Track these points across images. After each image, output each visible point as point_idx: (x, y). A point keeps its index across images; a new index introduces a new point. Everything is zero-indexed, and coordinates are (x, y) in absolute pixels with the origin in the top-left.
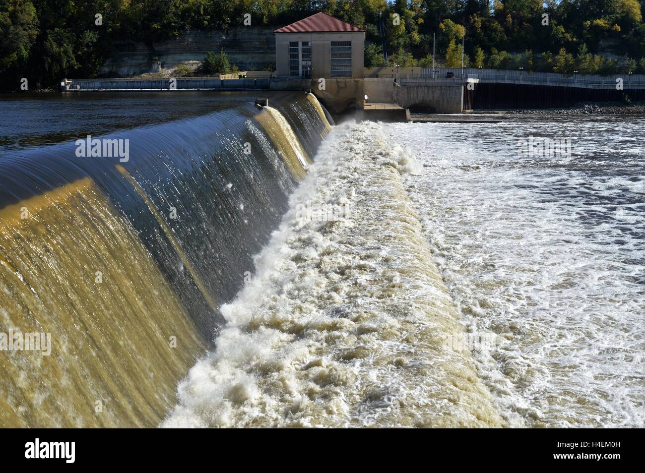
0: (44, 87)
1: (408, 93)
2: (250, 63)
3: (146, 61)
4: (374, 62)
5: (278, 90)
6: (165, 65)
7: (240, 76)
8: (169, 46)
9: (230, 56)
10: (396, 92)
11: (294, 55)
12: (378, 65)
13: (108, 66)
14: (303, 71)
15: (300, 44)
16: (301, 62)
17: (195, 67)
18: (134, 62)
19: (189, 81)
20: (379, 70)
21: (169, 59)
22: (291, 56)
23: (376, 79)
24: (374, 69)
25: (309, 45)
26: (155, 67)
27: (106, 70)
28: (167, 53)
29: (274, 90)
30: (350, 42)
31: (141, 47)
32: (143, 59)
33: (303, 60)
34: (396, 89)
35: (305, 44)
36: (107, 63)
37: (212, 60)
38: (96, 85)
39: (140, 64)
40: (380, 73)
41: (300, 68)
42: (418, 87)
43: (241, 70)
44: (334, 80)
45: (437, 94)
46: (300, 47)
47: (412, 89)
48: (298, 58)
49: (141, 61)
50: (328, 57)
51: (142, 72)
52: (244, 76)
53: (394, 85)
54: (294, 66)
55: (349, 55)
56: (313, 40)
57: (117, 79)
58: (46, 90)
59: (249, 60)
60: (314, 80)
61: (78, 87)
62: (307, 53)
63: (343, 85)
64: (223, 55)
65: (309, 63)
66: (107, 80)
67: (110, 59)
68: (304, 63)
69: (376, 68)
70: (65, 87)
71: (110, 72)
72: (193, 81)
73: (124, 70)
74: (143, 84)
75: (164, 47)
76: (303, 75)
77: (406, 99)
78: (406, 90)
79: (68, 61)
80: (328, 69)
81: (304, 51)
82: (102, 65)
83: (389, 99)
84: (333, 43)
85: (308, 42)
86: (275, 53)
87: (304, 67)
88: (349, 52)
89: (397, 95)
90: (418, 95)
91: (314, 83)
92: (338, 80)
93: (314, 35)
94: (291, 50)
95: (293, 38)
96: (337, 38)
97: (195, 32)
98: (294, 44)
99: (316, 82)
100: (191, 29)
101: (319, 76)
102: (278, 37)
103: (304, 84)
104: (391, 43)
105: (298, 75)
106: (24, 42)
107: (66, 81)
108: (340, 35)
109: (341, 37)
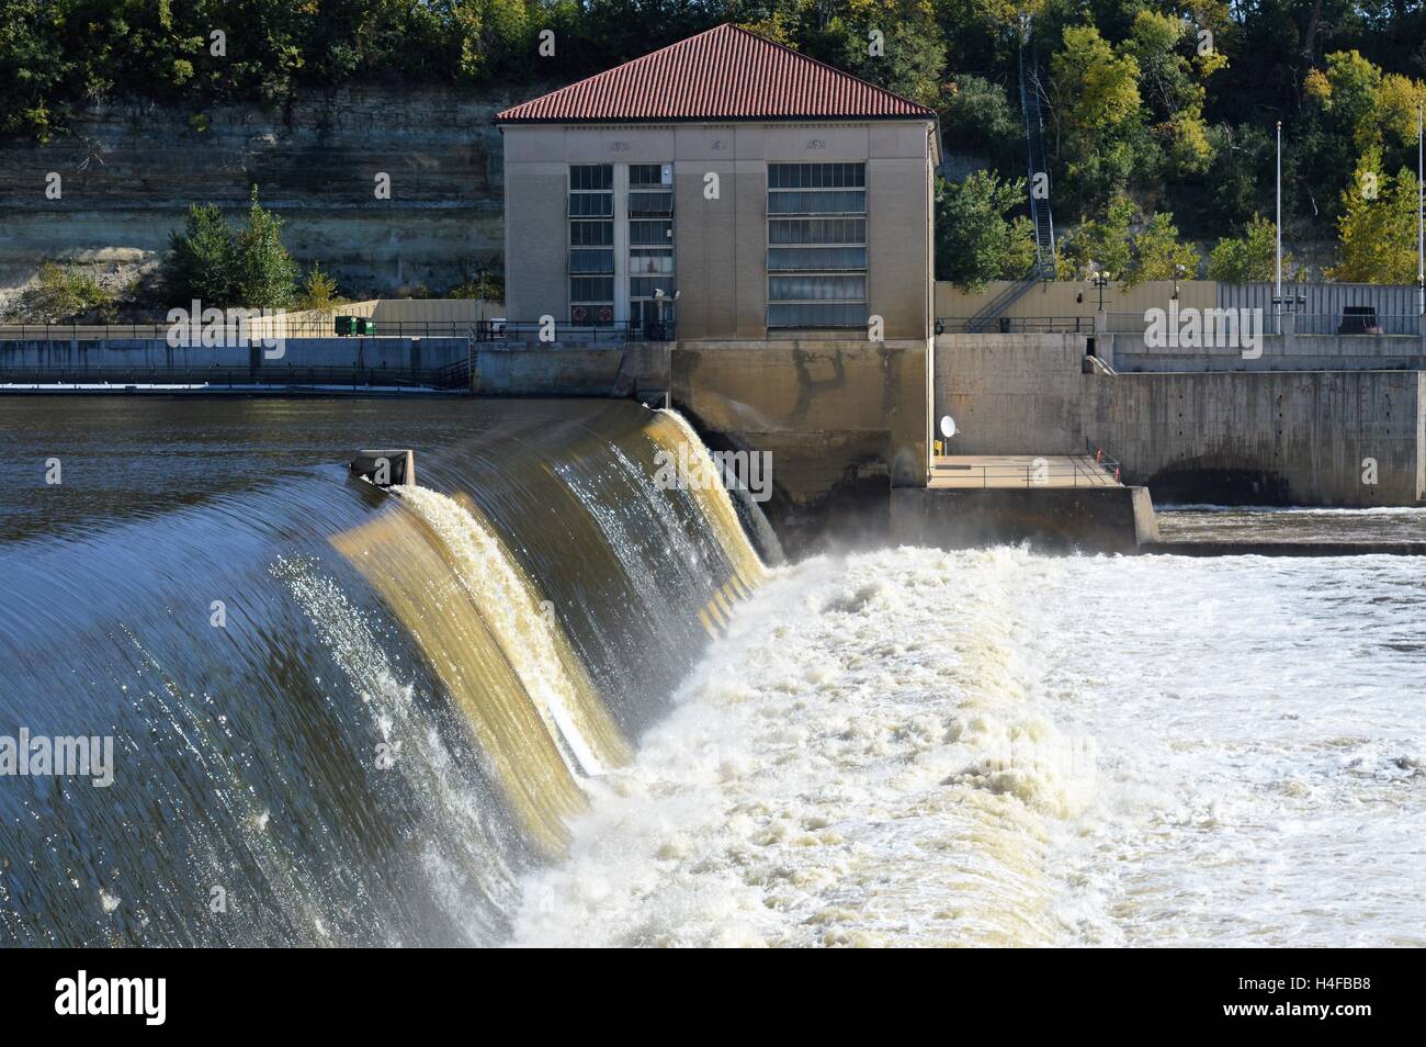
1: (1153, 406)
2: (394, 262)
4: (988, 256)
7: (343, 324)
9: (299, 225)
10: (1095, 403)
11: (590, 227)
12: (1010, 273)
14: (635, 306)
15: (621, 175)
16: (626, 264)
17: (126, 278)
19: (94, 344)
20: (1015, 296)
22: (579, 233)
23: (995, 340)
24: (990, 292)
25: (666, 179)
30: (861, 167)
33: (634, 253)
34: (1094, 389)
35: (644, 174)
37: (209, 247)
40: (1019, 311)
41: (621, 287)
42: (1199, 379)
43: (348, 292)
44: (783, 345)
45: (1298, 405)
46: (621, 189)
47: (1173, 387)
48: (610, 240)
50: (755, 237)
52: (362, 322)
53: (1087, 369)
55: (858, 231)
56: (683, 160)
59: (392, 246)
60: (688, 346)
62: (655, 217)
63: (822, 371)
64: (261, 217)
65: (665, 265)
68: (639, 265)
69: (1002, 286)
72: (115, 346)
76: (634, 322)
77: (1145, 433)
78: (1143, 393)
80: (754, 295)
81: (638, 207)
83: (1061, 435)
84: (781, 173)
85: (658, 169)
86: (501, 212)
87: (637, 285)
88: (853, 216)
89: (1100, 416)
90: (1201, 413)
91: (684, 363)
92: (803, 346)
93: (690, 137)
94: (576, 204)
95: (591, 147)
96: (796, 146)
97: (130, 111)
98: (592, 176)
99: (694, 356)
100: (111, 96)
101: (713, 330)
102: (515, 142)
103: (635, 369)
104: (1073, 169)
105: (611, 323)
108: (814, 133)
109: (818, 143)
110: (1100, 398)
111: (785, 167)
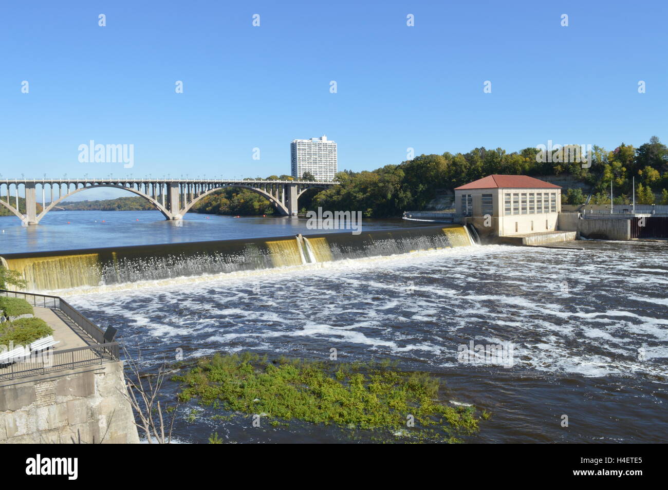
1: (589, 224)
3: (450, 201)
13: (432, 204)
14: (469, 212)
15: (467, 196)
16: (467, 206)
18: (445, 201)
22: (463, 203)
24: (577, 207)
25: (471, 197)
27: (430, 206)
29: (456, 223)
30: (492, 194)
31: (449, 192)
34: (580, 221)
36: (431, 202)
38: (419, 215)
41: (467, 210)
45: (610, 224)
46: (467, 198)
47: (592, 221)
48: (466, 204)
49: (448, 201)
50: (481, 203)
51: (446, 208)
54: (464, 207)
55: (491, 203)
56: (472, 193)
57: (432, 212)
60: (474, 217)
61: (411, 216)
62: (470, 201)
65: (471, 207)
66: (424, 212)
67: (433, 200)
68: (469, 207)
70: (404, 216)
71: (432, 207)
73: (439, 206)
78: (587, 222)
79: (408, 202)
80: (480, 211)
81: (469, 200)
82: (428, 202)
84: (484, 195)
85: (470, 195)
87: (469, 210)
88: (490, 201)
89: (581, 225)
90: (595, 225)
91: (473, 219)
93: (473, 191)
94: (463, 200)
95: (463, 193)
96: (485, 192)
98: (464, 196)
99: (474, 219)
101: (476, 216)
102: (456, 192)
103: (462, 221)
104: (596, 187)
105: (465, 214)
106: (391, 191)
107: (405, 212)
108: (488, 190)
109: (487, 192)
110: (581, 223)
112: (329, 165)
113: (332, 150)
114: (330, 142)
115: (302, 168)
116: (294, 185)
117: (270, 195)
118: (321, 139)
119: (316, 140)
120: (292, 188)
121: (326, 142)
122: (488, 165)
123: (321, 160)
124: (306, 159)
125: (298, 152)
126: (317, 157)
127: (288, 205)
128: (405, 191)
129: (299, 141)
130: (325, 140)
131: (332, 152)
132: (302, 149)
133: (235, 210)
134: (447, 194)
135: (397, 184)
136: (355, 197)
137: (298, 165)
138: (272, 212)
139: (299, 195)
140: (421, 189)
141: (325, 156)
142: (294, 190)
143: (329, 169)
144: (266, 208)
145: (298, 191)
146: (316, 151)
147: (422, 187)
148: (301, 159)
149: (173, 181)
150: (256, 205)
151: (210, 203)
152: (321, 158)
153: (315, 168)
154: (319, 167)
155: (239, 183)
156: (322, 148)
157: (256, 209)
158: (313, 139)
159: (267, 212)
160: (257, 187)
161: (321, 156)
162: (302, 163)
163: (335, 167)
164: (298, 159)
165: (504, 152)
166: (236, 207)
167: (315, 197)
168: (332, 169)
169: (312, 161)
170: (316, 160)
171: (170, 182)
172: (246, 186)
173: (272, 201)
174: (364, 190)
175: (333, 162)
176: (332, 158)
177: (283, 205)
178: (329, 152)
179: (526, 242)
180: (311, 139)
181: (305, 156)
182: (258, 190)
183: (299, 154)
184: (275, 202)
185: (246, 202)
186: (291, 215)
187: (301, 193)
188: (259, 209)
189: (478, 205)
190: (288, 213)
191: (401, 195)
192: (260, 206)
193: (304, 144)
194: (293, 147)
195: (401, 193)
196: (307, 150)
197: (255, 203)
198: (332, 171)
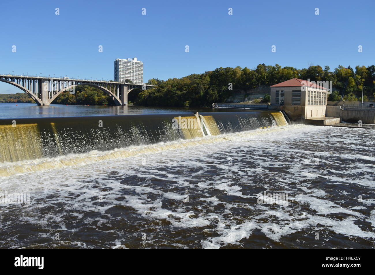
0: (207, 106)
3: (244, 97)
4: (335, 98)
5: (270, 110)
6: (250, 99)
8: (252, 91)
10: (341, 113)
11: (277, 95)
12: (337, 100)
14: (281, 102)
15: (280, 91)
16: (280, 99)
17: (260, 100)
18: (240, 97)
20: (338, 103)
21: (252, 97)
22: (277, 96)
23: (332, 106)
25: (284, 92)
26: (246, 99)
27: (229, 100)
28: (252, 94)
30: (300, 91)
31: (242, 92)
32: (243, 96)
34: (342, 111)
35: (282, 91)
36: (230, 98)
37: (266, 97)
38: (224, 106)
39: (241, 98)
40: (338, 104)
41: (280, 101)
42: (353, 111)
44: (293, 106)
47: (350, 111)
48: (279, 97)
49: (242, 97)
50: (291, 97)
51: (241, 101)
53: (341, 109)
54: (277, 100)
55: (300, 96)
56: (285, 90)
57: (232, 104)
58: (207, 107)
60: (285, 106)
61: (217, 106)
62: (283, 95)
63: (296, 108)
65: (283, 99)
66: (227, 104)
69: (336, 102)
70: (213, 106)
71: (231, 101)
72: (257, 105)
73: (236, 100)
74: (239, 106)
75: (250, 92)
76: (281, 104)
77: (346, 116)
78: (346, 112)
79: (216, 97)
80: (291, 102)
81: (281, 94)
82: (228, 98)
84: (293, 91)
87: (281, 101)
89: (342, 114)
90: (352, 114)
91: (284, 107)
92: (295, 106)
93: (286, 88)
94: (276, 94)
95: (278, 89)
96: (295, 89)
97: (263, 86)
98: (278, 91)
99: (285, 107)
100: (261, 85)
101: (287, 105)
102: (271, 89)
103: (278, 108)
104: (346, 90)
105: (279, 104)
106: (202, 90)
107: (214, 104)
108: (296, 88)
109: (296, 89)
110: (342, 112)
111: (294, 91)
112: (138, 76)
113: (140, 67)
114: (139, 62)
115: (122, 76)
116: (126, 85)
117: (110, 91)
118: (133, 59)
119: (130, 60)
120: (125, 87)
121: (137, 61)
122: (271, 74)
123: (134, 73)
124: (124, 71)
125: (119, 66)
126: (131, 70)
127: (121, 98)
128: (213, 90)
129: (120, 59)
130: (136, 60)
131: (140, 68)
132: (122, 65)
133: (81, 101)
134: (241, 93)
135: (206, 85)
136: (176, 93)
137: (119, 75)
138: (108, 103)
139: (129, 92)
140: (224, 89)
141: (136, 70)
142: (125, 88)
143: (138, 79)
144: (103, 101)
145: (128, 89)
146: (131, 67)
147: (225, 87)
148: (121, 71)
149: (44, 78)
150: (96, 98)
151: (59, 97)
152: (133, 72)
153: (130, 77)
154: (132, 77)
155: (90, 82)
156: (134, 65)
157: (96, 101)
158: (129, 59)
159: (104, 103)
160: (102, 86)
161: (134, 70)
162: (122, 74)
163: (142, 78)
164: (119, 71)
165: (280, 67)
166: (81, 99)
167: (140, 94)
168: (140, 79)
169: (128, 73)
170: (130, 73)
171: (42, 79)
172: (94, 85)
173: (110, 95)
174: (181, 89)
175: (141, 74)
176: (140, 72)
177: (118, 98)
178: (138, 68)
179: (326, 123)
180: (127, 59)
181: (124, 69)
182: (102, 87)
183: (120, 68)
184: (113, 96)
185: (88, 96)
186: (123, 105)
187: (130, 91)
188: (98, 101)
189: (289, 98)
190: (121, 104)
191: (211, 92)
192: (98, 99)
193: (123, 61)
194: (116, 63)
195: (210, 91)
196: (125, 66)
197: (95, 97)
198: (140, 80)
